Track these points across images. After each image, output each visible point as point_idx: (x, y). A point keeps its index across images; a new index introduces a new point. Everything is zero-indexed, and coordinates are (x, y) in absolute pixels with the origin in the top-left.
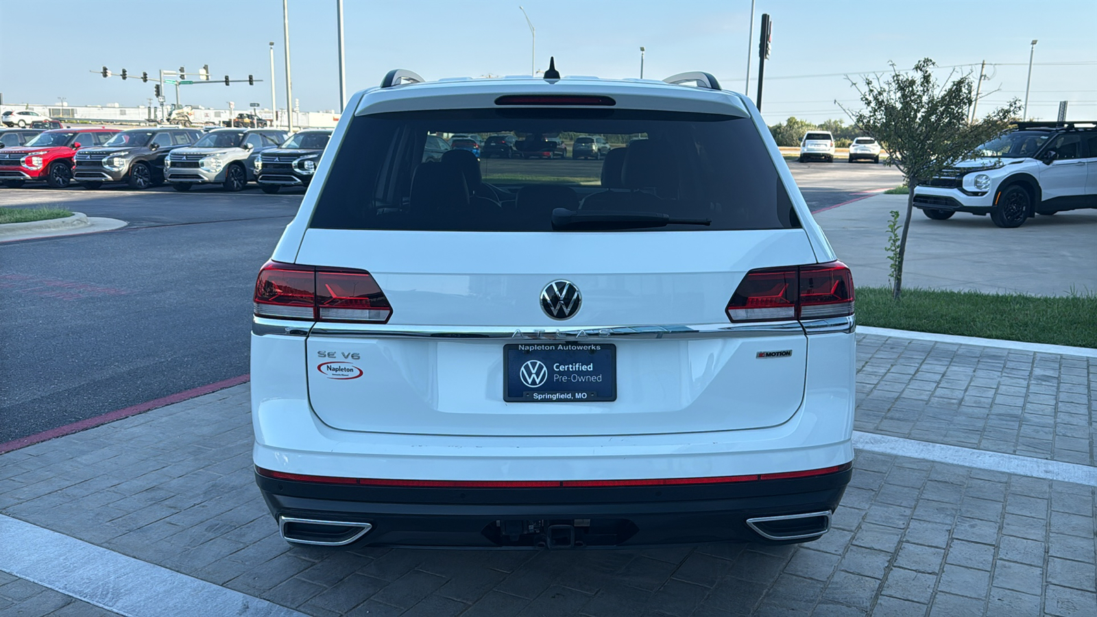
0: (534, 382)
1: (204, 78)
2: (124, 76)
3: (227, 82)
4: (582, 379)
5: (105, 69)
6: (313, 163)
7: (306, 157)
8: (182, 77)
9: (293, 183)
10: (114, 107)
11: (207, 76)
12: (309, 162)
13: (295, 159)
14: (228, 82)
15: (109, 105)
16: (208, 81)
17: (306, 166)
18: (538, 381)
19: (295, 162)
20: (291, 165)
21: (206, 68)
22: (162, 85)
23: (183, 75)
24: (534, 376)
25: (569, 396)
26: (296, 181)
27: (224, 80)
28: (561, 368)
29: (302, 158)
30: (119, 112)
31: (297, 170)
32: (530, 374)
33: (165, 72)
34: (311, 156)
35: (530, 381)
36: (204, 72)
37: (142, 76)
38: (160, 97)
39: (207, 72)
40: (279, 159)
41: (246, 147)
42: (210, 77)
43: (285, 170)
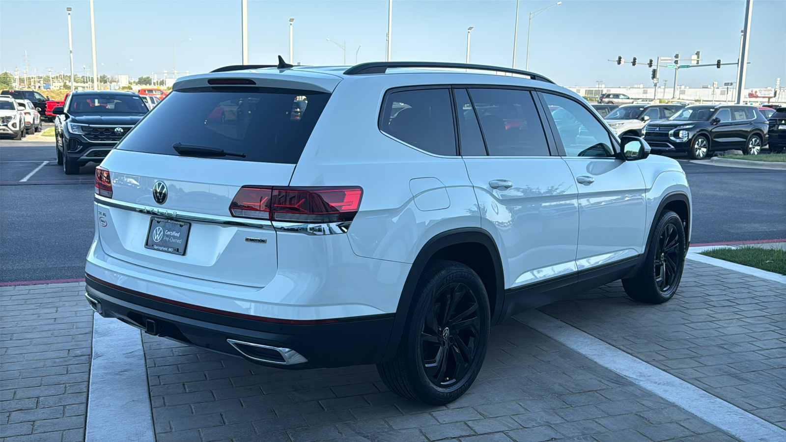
0: (157, 240)
1: (694, 63)
2: (634, 63)
3: (718, 65)
4: (174, 240)
5: (620, 58)
6: (687, 132)
7: (682, 127)
8: (676, 62)
9: (667, 149)
10: (639, 88)
11: (698, 61)
12: (685, 131)
13: (672, 129)
14: (720, 65)
15: (636, 86)
16: (698, 65)
17: (681, 135)
18: (158, 239)
19: (671, 132)
20: (668, 133)
21: (698, 54)
22: (658, 70)
23: (677, 61)
24: (158, 235)
25: (166, 249)
26: (670, 147)
27: (716, 63)
28: (169, 233)
29: (678, 128)
30: (642, 92)
31: (672, 138)
32: (156, 234)
33: (662, 58)
34: (688, 127)
35: (156, 238)
36: (695, 57)
37: (649, 62)
38: (655, 79)
39: (698, 57)
40: (659, 129)
41: (643, 119)
42: (700, 62)
43: (663, 138)
